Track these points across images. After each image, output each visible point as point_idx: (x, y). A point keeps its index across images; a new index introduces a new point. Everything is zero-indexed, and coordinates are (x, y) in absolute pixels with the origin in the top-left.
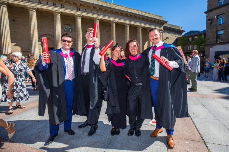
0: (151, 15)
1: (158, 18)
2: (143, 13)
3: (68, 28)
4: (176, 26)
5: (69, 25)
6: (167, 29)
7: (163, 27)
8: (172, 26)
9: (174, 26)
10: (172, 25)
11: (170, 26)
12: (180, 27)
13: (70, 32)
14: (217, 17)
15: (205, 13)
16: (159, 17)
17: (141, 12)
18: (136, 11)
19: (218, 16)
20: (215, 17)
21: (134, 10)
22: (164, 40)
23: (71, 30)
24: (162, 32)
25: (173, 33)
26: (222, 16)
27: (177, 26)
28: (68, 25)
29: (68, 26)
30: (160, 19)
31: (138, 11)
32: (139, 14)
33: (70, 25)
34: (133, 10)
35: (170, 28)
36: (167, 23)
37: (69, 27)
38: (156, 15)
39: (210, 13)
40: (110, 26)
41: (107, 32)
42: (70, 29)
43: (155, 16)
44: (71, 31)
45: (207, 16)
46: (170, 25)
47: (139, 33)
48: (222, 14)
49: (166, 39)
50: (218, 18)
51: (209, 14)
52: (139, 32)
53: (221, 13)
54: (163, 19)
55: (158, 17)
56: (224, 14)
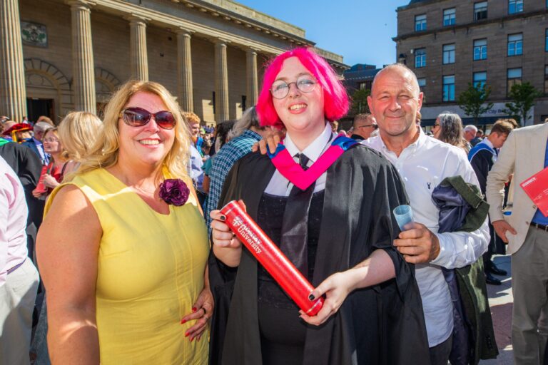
0: (277, 22)
1: (293, 31)
2: (260, 16)
3: (34, 32)
5: (39, 25)
10: (323, 51)
12: (338, 56)
13: (44, 48)
14: (414, 52)
15: (394, 39)
16: (297, 30)
17: (254, 13)
18: (242, 8)
19: (415, 50)
20: (412, 51)
21: (237, 7)
23: (44, 40)
26: (422, 51)
28: (35, 24)
29: (36, 28)
30: (298, 35)
31: (247, 8)
32: (251, 17)
33: (43, 25)
34: (234, 6)
36: (316, 46)
37: (39, 32)
38: (289, 25)
39: (403, 42)
42: (42, 36)
43: (287, 26)
44: (47, 43)
45: (397, 47)
47: (252, 67)
48: (422, 48)
50: (416, 53)
51: (400, 44)
52: (252, 62)
53: (420, 47)
54: (304, 35)
55: (294, 29)
56: (424, 48)
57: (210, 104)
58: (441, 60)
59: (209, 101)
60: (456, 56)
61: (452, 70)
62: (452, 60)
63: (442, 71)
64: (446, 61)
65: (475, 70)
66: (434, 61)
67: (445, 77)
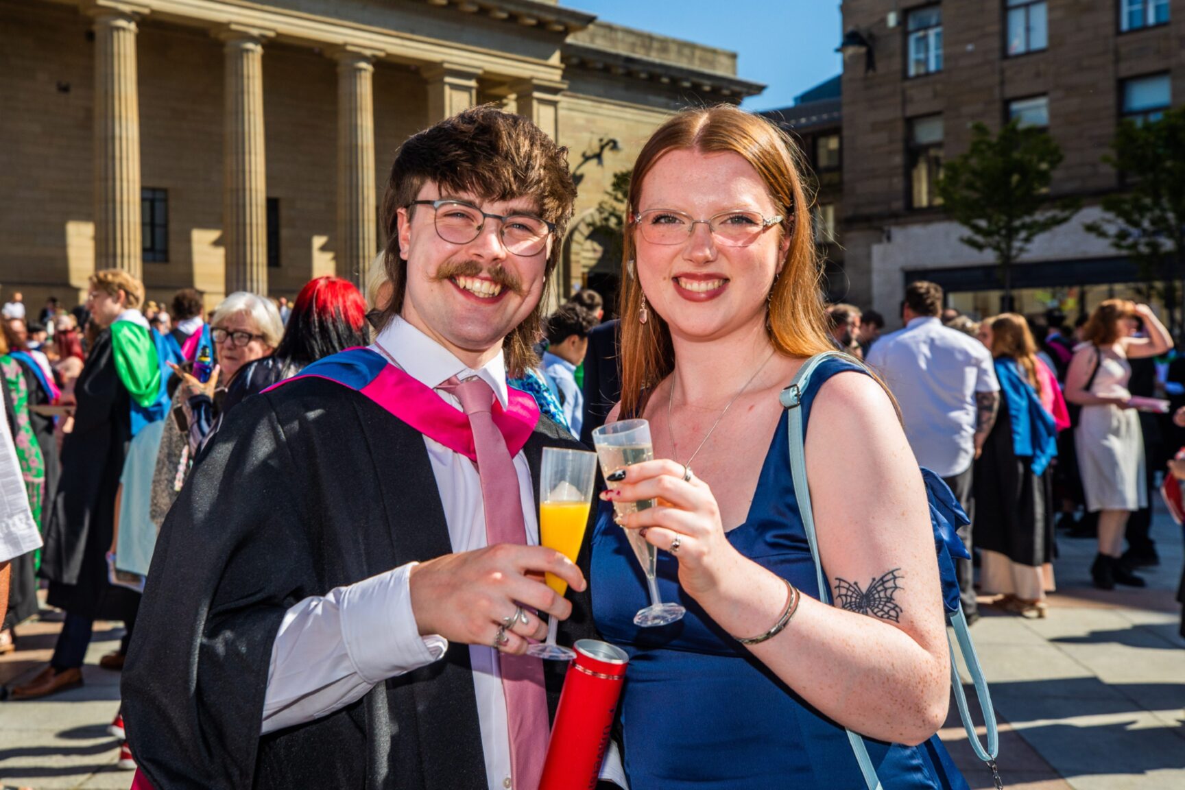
4: (683, 45)
6: (607, 69)
7: (555, 59)
8: (648, 49)
9: (664, 44)
11: (633, 46)
12: (714, 52)
20: (892, 20)
22: (586, 158)
24: (554, 104)
25: (662, 100)
26: (932, 15)
27: (693, 46)
35: (629, 60)
40: (91, 36)
41: (64, 89)
46: (631, 39)
47: (354, 110)
49: (598, 156)
50: (911, 25)
52: (353, 96)
57: (217, 243)
58: (995, 43)
59: (214, 235)
60: (1051, 24)
61: (1038, 75)
62: (1040, 40)
63: (1002, 83)
64: (1017, 44)
65: (1125, 70)
66: (970, 47)
67: (1015, 106)
